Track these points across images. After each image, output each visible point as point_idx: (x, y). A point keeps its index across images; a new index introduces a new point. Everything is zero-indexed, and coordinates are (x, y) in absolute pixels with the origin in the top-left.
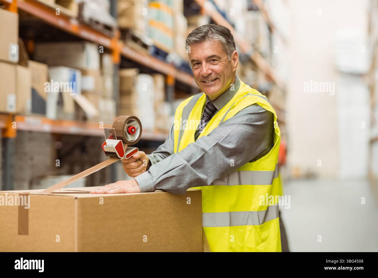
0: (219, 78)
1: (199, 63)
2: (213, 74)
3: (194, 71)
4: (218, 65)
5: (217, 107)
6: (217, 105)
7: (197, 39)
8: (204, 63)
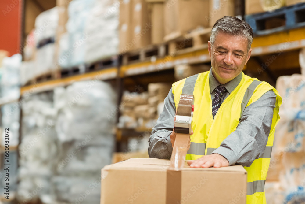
0: (236, 69)
1: (226, 51)
2: (234, 64)
3: (218, 56)
4: (240, 59)
5: (228, 90)
6: (229, 88)
7: (231, 31)
8: (230, 54)
